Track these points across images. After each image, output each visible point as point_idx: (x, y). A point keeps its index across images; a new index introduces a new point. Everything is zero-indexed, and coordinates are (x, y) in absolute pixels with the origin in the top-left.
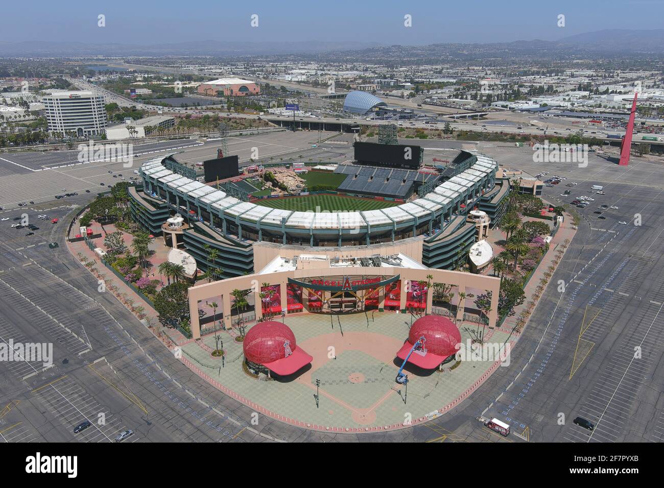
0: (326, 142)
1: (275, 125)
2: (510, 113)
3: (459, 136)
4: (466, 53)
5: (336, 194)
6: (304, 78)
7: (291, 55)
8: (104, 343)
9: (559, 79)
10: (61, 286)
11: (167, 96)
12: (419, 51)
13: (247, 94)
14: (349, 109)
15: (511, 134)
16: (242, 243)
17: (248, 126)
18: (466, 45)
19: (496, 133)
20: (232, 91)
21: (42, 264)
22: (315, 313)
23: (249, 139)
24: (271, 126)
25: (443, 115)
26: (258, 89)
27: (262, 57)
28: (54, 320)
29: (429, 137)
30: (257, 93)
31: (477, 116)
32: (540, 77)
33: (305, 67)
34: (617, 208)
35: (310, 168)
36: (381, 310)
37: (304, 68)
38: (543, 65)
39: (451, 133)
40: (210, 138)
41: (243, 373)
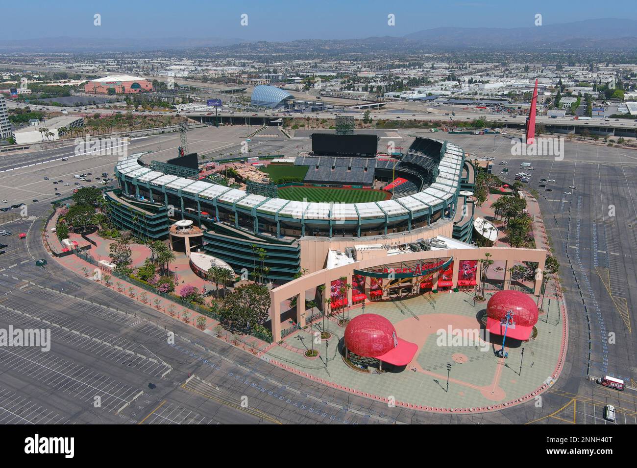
0: (256, 136)
1: (195, 121)
2: (404, 102)
3: (378, 124)
4: (328, 49)
5: (303, 185)
6: (186, 74)
7: (158, 51)
8: (182, 360)
9: (423, 71)
10: (84, 306)
11: (52, 96)
12: (285, 47)
13: (140, 91)
14: (258, 103)
15: (424, 121)
16: (281, 240)
17: (167, 122)
18: (326, 41)
19: (411, 121)
20: (123, 89)
21: (43, 284)
22: (376, 301)
23: (175, 137)
24: (191, 122)
25: (348, 106)
26: (150, 86)
27: (127, 53)
28: (105, 343)
30: (151, 90)
31: (377, 106)
32: (407, 70)
33: (181, 63)
34: (554, 181)
35: (269, 162)
36: (434, 292)
37: (179, 64)
38: (402, 59)
39: (371, 122)
40: (134, 137)
41: (350, 369)
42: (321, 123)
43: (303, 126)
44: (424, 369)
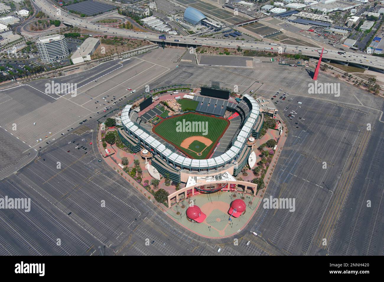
0: (182, 60)
3: (244, 53)
5: (195, 112)
8: (143, 211)
10: (116, 185)
14: (187, 19)
15: (269, 52)
16: (175, 168)
19: (262, 51)
23: (143, 59)
24: (151, 44)
25: (236, 24)
28: (123, 202)
29: (231, 53)
31: (254, 22)
36: (222, 191)
39: (241, 51)
41: (187, 220)
42: (216, 50)
43: (206, 51)
44: (207, 223)
